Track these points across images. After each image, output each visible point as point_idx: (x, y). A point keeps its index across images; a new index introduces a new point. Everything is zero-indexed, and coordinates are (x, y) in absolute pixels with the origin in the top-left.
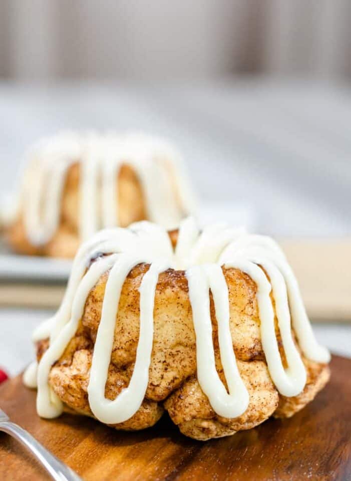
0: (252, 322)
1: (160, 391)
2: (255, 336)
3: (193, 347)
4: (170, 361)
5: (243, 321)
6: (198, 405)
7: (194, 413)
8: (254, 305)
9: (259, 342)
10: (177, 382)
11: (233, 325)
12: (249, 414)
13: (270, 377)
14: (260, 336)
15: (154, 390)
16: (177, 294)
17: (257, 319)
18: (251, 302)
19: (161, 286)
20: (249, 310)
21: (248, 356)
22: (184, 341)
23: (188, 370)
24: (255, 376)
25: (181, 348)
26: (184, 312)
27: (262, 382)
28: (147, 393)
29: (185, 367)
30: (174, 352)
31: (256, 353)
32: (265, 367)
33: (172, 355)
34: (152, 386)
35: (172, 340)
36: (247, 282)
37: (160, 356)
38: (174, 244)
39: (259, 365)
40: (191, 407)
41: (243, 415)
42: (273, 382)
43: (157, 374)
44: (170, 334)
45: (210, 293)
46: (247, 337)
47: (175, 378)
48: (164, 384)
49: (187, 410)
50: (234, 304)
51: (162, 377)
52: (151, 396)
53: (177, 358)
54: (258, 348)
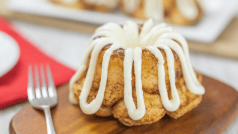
0: (154, 77)
1: (108, 103)
2: (154, 83)
3: (123, 86)
4: (114, 90)
5: (148, 76)
6: (123, 112)
7: (121, 115)
8: (155, 69)
9: (157, 86)
10: (115, 100)
11: (143, 78)
12: (145, 119)
13: (161, 102)
14: (158, 83)
15: (106, 102)
16: (118, 61)
17: (157, 75)
18: (153, 68)
19: (113, 56)
20: (152, 71)
21: (151, 91)
22: (120, 82)
23: (121, 96)
24: (153, 101)
25: (118, 85)
26: (121, 69)
27: (157, 104)
28: (103, 102)
29: (119, 94)
30: (116, 86)
31: (154, 90)
32: (159, 97)
33: (115, 88)
34: (105, 100)
35: (115, 81)
36: (153, 58)
37: (110, 87)
38: (140, 31)
39: (156, 96)
40: (120, 112)
41: (142, 119)
42: (162, 104)
43: (108, 95)
44: (115, 78)
45: (133, 62)
46: (150, 83)
47: (115, 98)
48: (110, 100)
49: (118, 113)
50: (145, 68)
51: (110, 97)
52: (105, 104)
53: (117, 89)
54: (156, 88)
